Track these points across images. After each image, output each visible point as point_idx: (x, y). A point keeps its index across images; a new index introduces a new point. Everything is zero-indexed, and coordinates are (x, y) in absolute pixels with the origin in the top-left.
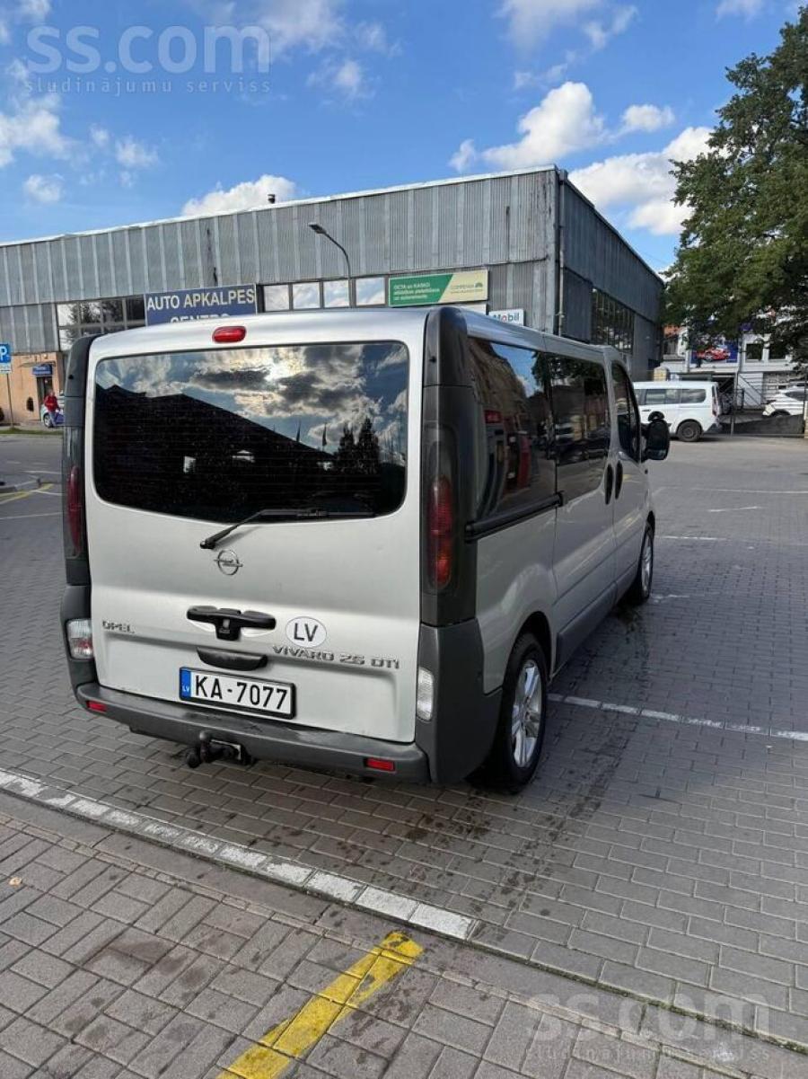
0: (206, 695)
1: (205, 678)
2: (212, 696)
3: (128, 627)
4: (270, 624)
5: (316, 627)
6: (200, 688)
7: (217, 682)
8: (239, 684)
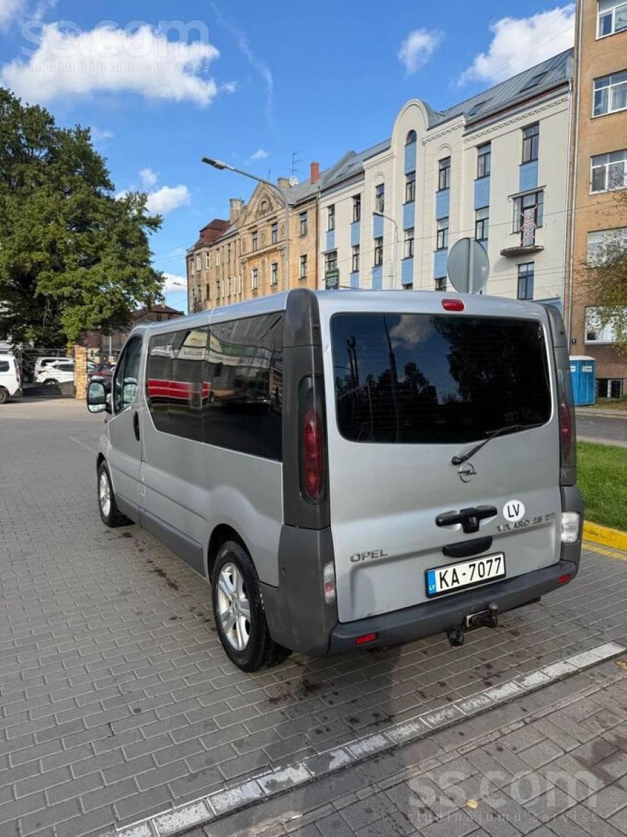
0: (448, 586)
1: (446, 572)
2: (452, 584)
3: (381, 552)
4: (492, 512)
5: (518, 505)
6: (443, 582)
7: (454, 572)
8: (470, 566)
